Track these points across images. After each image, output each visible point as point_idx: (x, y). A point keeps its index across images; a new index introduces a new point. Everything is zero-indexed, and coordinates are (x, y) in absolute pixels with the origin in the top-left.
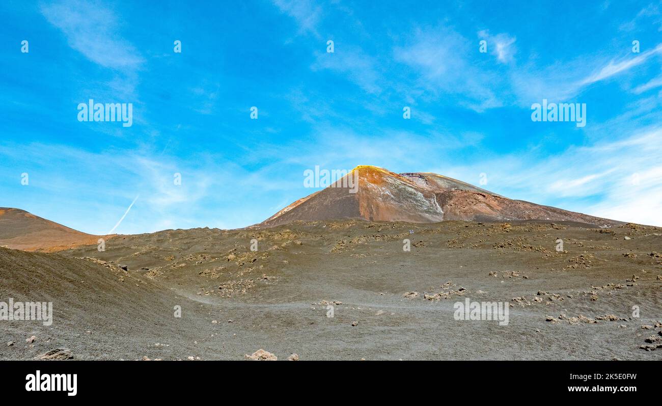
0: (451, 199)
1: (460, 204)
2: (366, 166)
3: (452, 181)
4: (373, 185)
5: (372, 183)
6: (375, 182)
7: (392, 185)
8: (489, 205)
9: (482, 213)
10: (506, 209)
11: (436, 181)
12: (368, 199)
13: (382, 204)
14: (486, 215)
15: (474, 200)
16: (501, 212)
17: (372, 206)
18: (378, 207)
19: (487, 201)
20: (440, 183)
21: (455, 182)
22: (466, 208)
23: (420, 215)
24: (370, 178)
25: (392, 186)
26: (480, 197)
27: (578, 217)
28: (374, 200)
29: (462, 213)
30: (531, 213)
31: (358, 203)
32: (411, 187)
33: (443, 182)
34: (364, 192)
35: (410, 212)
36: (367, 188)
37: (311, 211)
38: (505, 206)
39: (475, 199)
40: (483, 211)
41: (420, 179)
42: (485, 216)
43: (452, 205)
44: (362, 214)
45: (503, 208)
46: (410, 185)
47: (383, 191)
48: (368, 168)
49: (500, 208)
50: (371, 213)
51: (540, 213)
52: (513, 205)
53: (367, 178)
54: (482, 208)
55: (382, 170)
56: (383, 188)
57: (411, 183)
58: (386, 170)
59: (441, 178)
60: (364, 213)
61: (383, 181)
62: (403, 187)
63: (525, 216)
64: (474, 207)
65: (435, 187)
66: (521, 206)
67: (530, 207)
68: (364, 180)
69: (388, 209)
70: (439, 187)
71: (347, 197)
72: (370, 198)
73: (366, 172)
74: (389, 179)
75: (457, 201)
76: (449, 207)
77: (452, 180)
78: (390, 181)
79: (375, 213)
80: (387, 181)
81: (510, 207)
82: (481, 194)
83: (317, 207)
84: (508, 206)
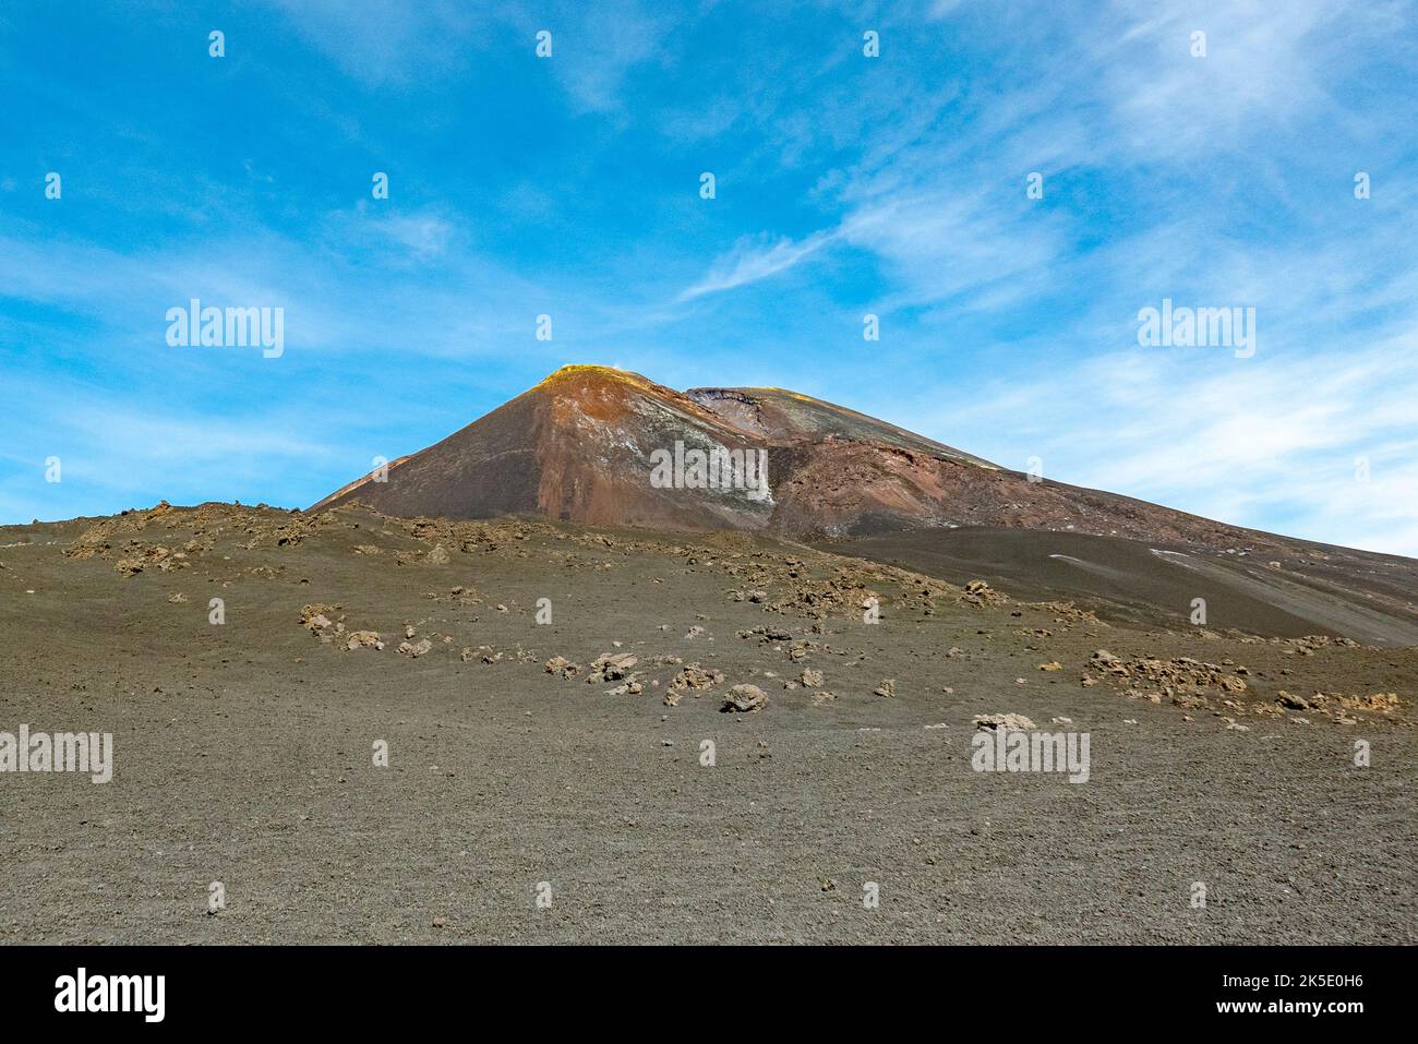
0: (804, 465)
1: (828, 479)
2: (588, 364)
3: (833, 413)
4: (593, 421)
5: (592, 414)
6: (599, 413)
7: (646, 420)
8: (910, 486)
9: (888, 507)
10: (957, 496)
11: (785, 411)
12: (569, 461)
13: (604, 478)
14: (896, 512)
15: (870, 469)
16: (944, 505)
17: (577, 482)
18: (590, 483)
19: (908, 472)
20: (797, 418)
21: (841, 416)
22: (842, 491)
23: (706, 510)
24: (588, 401)
25: (645, 424)
26: (892, 461)
27: (1165, 524)
28: (586, 465)
29: (825, 507)
30: (1026, 510)
31: (539, 471)
32: (701, 429)
33: (804, 416)
34: (562, 442)
35: (680, 502)
36: (575, 429)
37: (407, 491)
38: (958, 487)
39: (875, 466)
40: (890, 500)
41: (743, 406)
42: (891, 515)
43: (804, 481)
44: (542, 503)
45: (951, 493)
46: (699, 423)
47: (617, 438)
48: (593, 371)
49: (941, 494)
50: (569, 501)
51: (1052, 509)
52: (982, 484)
53: (581, 401)
54: (890, 494)
55: (628, 380)
56: (620, 431)
57: (710, 417)
58: (642, 380)
59: (802, 404)
60: (548, 501)
61: (625, 410)
62: (676, 427)
63: (1005, 518)
64: (867, 489)
65: (779, 431)
66: (1004, 487)
67: (1029, 492)
68: (570, 407)
69: (617, 489)
70: (791, 431)
71: (513, 456)
72: (574, 457)
73: (581, 384)
74: (643, 404)
75: (820, 470)
76: (794, 488)
77: (834, 410)
78: (645, 409)
79: (578, 500)
80: (636, 410)
81: (971, 492)
82: (902, 453)
83: (426, 482)
84: (967, 485)
